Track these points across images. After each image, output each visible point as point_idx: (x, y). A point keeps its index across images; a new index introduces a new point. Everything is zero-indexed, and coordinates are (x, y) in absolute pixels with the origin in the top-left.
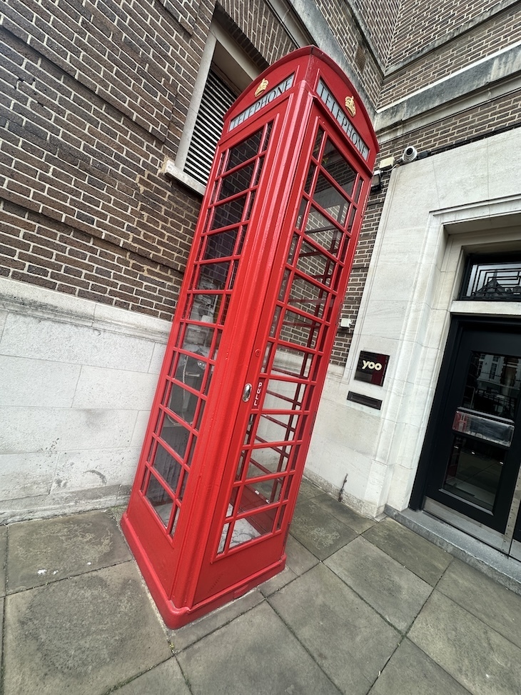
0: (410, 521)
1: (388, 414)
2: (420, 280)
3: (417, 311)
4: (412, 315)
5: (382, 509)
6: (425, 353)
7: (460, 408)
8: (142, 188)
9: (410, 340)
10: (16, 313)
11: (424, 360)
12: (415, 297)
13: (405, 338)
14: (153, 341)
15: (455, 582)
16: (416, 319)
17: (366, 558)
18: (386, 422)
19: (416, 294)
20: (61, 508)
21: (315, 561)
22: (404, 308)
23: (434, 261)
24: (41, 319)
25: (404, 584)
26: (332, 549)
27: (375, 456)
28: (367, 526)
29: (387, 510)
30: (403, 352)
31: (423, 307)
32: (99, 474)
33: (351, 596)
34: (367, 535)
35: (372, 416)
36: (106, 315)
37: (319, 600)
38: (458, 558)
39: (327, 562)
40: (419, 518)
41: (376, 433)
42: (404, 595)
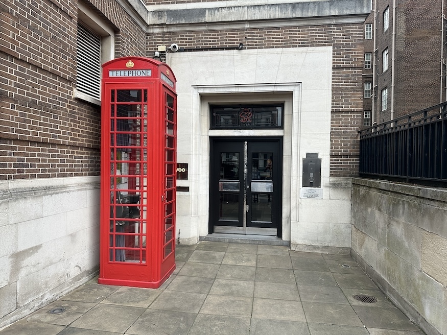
0: (211, 238)
1: (193, 192)
2: (194, 122)
3: (196, 138)
4: (194, 141)
5: (199, 238)
6: (202, 158)
7: (220, 180)
8: (68, 110)
9: (196, 154)
10: (44, 195)
11: (202, 161)
12: (194, 132)
13: (193, 153)
14: (86, 189)
15: (231, 248)
16: (196, 143)
17: (201, 255)
18: (193, 196)
19: (194, 130)
20: (70, 288)
21: (184, 262)
22: (190, 138)
23: (198, 113)
24: (52, 194)
25: (216, 255)
26: (188, 257)
27: (191, 214)
28: (196, 247)
29: (201, 238)
30: (194, 160)
31: (198, 136)
32: (79, 267)
33: (202, 264)
34: (198, 248)
35: (186, 196)
36: (68, 183)
37: (193, 268)
38: (231, 242)
39: (189, 261)
40: (214, 235)
41: (190, 203)
42: (217, 257)
